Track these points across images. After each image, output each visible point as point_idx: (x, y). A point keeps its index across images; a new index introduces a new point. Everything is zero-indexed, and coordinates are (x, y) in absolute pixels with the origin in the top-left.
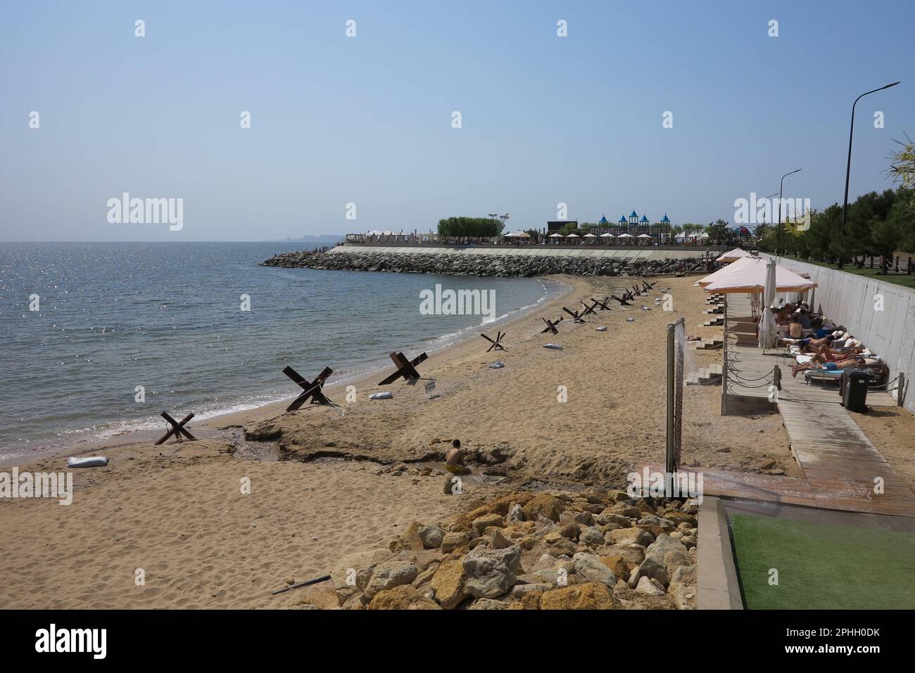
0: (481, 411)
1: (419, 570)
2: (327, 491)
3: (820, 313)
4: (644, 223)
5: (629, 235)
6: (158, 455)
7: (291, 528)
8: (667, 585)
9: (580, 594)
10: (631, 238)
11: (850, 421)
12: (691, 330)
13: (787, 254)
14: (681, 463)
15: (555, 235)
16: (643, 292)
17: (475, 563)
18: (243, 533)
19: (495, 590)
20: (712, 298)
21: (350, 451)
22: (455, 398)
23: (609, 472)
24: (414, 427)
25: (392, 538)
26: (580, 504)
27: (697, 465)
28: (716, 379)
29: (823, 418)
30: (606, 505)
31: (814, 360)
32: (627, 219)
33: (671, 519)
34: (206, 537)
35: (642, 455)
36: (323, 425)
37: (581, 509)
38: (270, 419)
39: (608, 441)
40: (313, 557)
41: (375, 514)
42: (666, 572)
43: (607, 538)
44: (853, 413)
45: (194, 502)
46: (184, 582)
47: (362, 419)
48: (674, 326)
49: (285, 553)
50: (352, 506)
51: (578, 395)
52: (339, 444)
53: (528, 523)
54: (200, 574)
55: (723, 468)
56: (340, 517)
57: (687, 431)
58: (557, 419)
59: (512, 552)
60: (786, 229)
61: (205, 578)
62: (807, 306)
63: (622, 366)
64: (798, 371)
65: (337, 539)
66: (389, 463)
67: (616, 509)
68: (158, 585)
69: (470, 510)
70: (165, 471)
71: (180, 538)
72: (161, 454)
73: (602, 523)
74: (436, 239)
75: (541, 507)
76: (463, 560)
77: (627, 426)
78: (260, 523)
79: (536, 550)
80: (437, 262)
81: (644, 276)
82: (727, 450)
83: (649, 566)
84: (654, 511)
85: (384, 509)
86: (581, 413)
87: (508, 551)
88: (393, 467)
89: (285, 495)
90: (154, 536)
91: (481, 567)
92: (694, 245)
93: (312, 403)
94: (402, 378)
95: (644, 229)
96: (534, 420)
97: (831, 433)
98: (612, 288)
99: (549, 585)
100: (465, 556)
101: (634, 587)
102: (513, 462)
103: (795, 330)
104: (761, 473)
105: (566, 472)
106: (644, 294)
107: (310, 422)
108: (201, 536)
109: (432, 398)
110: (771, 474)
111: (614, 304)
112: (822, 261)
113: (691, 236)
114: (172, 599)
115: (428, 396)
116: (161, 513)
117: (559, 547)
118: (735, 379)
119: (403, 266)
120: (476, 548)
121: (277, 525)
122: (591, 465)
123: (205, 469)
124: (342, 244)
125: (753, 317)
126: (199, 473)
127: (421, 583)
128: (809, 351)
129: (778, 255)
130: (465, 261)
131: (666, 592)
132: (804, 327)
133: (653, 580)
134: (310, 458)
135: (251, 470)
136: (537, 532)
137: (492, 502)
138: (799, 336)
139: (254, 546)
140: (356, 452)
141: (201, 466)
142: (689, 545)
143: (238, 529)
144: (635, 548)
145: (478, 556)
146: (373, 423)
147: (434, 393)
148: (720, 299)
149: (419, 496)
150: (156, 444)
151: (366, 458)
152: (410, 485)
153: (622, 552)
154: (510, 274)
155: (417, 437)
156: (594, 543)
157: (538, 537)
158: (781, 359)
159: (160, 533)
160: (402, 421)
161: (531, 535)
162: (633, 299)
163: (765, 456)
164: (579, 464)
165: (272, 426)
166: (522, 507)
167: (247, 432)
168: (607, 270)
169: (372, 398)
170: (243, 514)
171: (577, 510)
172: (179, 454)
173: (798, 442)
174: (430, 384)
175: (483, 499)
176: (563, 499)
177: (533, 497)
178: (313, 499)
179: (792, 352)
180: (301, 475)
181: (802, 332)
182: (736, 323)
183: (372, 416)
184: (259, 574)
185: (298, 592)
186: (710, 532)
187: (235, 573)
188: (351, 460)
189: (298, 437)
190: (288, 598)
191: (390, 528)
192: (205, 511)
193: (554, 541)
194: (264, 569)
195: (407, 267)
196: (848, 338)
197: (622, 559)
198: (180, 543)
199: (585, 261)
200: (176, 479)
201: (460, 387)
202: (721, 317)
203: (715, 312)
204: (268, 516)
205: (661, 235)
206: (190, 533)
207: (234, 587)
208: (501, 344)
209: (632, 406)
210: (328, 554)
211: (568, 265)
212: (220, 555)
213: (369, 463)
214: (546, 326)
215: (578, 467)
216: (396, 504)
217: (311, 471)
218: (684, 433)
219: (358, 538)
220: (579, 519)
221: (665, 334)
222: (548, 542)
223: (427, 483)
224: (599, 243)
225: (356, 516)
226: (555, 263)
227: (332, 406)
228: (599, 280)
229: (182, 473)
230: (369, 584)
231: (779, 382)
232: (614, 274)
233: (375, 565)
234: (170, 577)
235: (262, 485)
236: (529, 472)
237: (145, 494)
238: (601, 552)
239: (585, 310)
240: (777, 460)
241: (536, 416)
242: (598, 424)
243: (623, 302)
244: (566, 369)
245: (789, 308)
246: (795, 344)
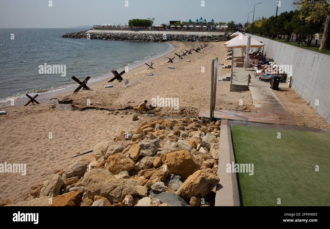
0: (145, 91)
1: (124, 147)
2: (90, 121)
3: (265, 55)
4: (205, 22)
5: (199, 26)
6: (26, 110)
7: (77, 135)
8: (209, 150)
9: (180, 154)
10: (200, 27)
11: (273, 93)
12: (220, 61)
13: (255, 34)
14: (216, 108)
15: (172, 26)
16: (204, 47)
17: (144, 144)
18: (60, 137)
19: (151, 153)
20: (228, 50)
21: (98, 106)
22: (136, 86)
23: (191, 112)
24: (121, 97)
25: (114, 137)
26: (180, 123)
27: (221, 109)
28: (228, 79)
29: (264, 92)
30: (189, 123)
31: (262, 72)
32: (199, 20)
33: (211, 127)
34: (46, 139)
35: (202, 106)
36: (88, 97)
37: (180, 125)
38: (68, 95)
39: (190, 101)
40: (86, 144)
41: (108, 129)
42: (209, 146)
43: (189, 135)
44: (274, 90)
45: (41, 127)
46: (40, 155)
47: (102, 95)
48: (214, 60)
49: (76, 143)
50: (100, 126)
51: (180, 85)
52: (94, 104)
53: (162, 130)
54: (45, 152)
55: (230, 110)
56: (95, 130)
57: (218, 97)
58: (173, 94)
59: (156, 140)
60: (255, 25)
61: (47, 153)
62: (261, 53)
63: (196, 74)
64: (256, 76)
65: (94, 138)
66: (112, 111)
67: (193, 125)
68: (30, 156)
69: (142, 126)
70: (29, 115)
71: (36, 139)
72: (27, 109)
73: (188, 130)
74: (128, 27)
75: (167, 125)
76: (139, 144)
77: (197, 96)
78: (66, 133)
79: (165, 139)
80: (129, 36)
81: (204, 42)
82: (232, 104)
83: (203, 144)
84: (206, 125)
85: (111, 127)
86: (181, 91)
87: (155, 140)
88: (114, 112)
89: (75, 123)
90: (26, 139)
91: (146, 146)
92: (222, 30)
93: (83, 89)
94: (116, 80)
95: (205, 24)
96: (164, 94)
97: (266, 97)
98: (193, 46)
99: (169, 151)
100: (140, 142)
101: (198, 151)
102: (157, 109)
103: (256, 62)
104: (242, 111)
105: (176, 112)
106: (204, 48)
107: (82, 97)
108: (44, 138)
109: (128, 87)
110: (245, 111)
111: (193, 52)
112: (267, 36)
113: (221, 27)
114: (35, 161)
115: (126, 86)
116: (29, 131)
117: (173, 138)
118: (235, 79)
119: (115, 38)
120: (144, 139)
121: (72, 134)
122: (184, 109)
123: (44, 114)
124: (92, 29)
125: (242, 57)
126: (42, 116)
127: (125, 152)
128: (261, 69)
129: (252, 34)
130: (139, 36)
131: (209, 152)
132: (259, 60)
133: (205, 148)
134: (83, 109)
135: (61, 114)
136: (165, 133)
137: (150, 123)
138: (258, 63)
139: (64, 141)
140: (100, 107)
141: (43, 114)
142: (217, 136)
143: (58, 135)
144: (199, 138)
145: (145, 142)
146: (106, 96)
147: (128, 85)
148: (231, 50)
149: (124, 122)
150: (25, 106)
151: (104, 109)
152: (120, 118)
153: (194, 139)
154: (156, 41)
155: (122, 101)
156: (185, 136)
157: (166, 135)
158: (251, 72)
159: (29, 138)
160: (117, 95)
161: (163, 134)
162: (200, 50)
163: (244, 105)
164: (180, 109)
165: (69, 98)
166: (160, 125)
167: (59, 100)
168: (191, 39)
169: (105, 87)
170: (59, 130)
171: (179, 125)
172: (34, 109)
173: (256, 100)
174: (127, 82)
175: (146, 122)
176: (174, 122)
177: (164, 121)
178: (85, 124)
179: (255, 69)
180: (80, 116)
181: (258, 62)
182: (237, 59)
183: (106, 94)
184: (67, 151)
185: (81, 156)
186: (224, 131)
187: (58, 151)
188: (98, 110)
189: (78, 102)
190: (78, 159)
191: (113, 133)
192: (45, 130)
193: (171, 136)
194: (68, 149)
195: (117, 38)
196: (274, 64)
197: (194, 141)
198: (37, 141)
199: (183, 36)
200: (33, 118)
201: (138, 83)
202: (231, 56)
203: (229, 55)
204: (69, 130)
205: (211, 26)
206: (40, 138)
207: (58, 156)
208: (152, 67)
209: (199, 89)
210: (92, 143)
211: (177, 37)
212: (52, 145)
213: (105, 111)
214: (169, 60)
215: (180, 110)
216: (115, 125)
217: (84, 114)
218: (217, 98)
219: (102, 137)
220: (180, 128)
221: (211, 63)
222: (169, 136)
223: (127, 117)
224: (189, 29)
225: (101, 130)
226: (172, 37)
227: (91, 90)
228: (188, 43)
229: (35, 116)
230: (107, 153)
231: (250, 80)
232: (193, 41)
233: (109, 147)
234: (34, 153)
235: (66, 120)
236: (163, 112)
237: (22, 124)
238: (187, 140)
239: (183, 54)
240: (248, 107)
241: (165, 93)
242: (187, 95)
243: (197, 51)
244: (176, 76)
245: (255, 54)
246: (256, 66)
